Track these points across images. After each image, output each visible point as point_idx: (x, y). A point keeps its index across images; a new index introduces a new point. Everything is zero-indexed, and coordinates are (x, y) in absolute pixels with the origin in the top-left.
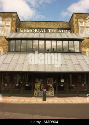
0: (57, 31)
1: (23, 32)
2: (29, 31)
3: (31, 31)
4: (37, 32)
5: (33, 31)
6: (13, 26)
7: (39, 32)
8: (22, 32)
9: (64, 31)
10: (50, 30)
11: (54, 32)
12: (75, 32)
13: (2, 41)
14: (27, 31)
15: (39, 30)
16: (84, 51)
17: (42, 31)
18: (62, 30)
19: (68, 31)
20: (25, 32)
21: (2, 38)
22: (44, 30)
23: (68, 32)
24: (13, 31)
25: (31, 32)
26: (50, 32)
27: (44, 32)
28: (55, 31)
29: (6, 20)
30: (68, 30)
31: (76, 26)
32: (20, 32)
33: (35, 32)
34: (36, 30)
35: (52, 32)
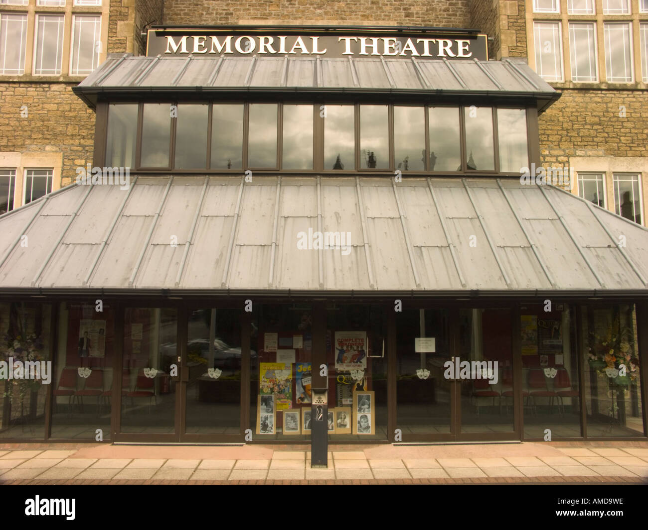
0: (391, 50)
1: (184, 50)
2: (219, 49)
3: (233, 47)
4: (272, 51)
5: (245, 45)
6: (124, 17)
7: (282, 50)
8: (178, 54)
9: (434, 49)
10: (348, 39)
11: (375, 52)
12: (504, 51)
13: (54, 107)
14: (209, 44)
15: (283, 39)
16: (555, 166)
17: (302, 46)
18: (426, 42)
19: (460, 48)
20: (196, 50)
21: (54, 87)
22: (315, 39)
23: (461, 54)
24: (122, 43)
25: (236, 54)
26: (348, 50)
28: (381, 48)
30: (460, 42)
31: (509, 13)
32: (168, 51)
33: (262, 51)
34: (262, 39)
35: (363, 51)
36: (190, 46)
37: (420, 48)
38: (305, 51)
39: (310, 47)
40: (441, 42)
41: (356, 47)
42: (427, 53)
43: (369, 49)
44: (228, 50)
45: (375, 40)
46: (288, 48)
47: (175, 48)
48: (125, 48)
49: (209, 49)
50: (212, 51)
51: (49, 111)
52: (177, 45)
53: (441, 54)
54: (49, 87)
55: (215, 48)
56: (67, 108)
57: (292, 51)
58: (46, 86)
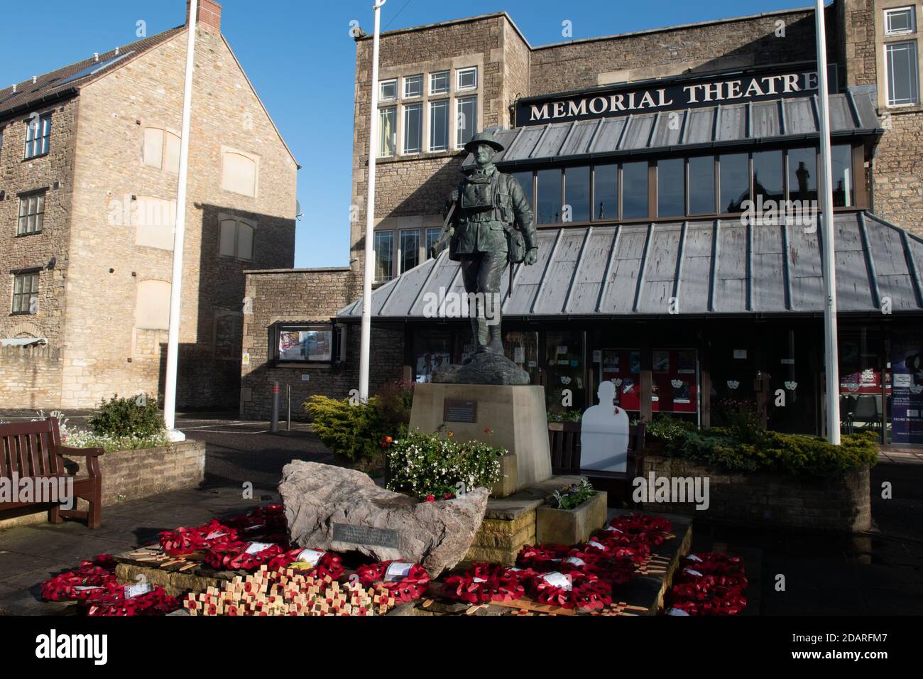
0: (735, 93)
1: (546, 117)
2: (576, 112)
3: (588, 109)
4: (622, 108)
5: (598, 105)
6: (495, 95)
7: (632, 106)
8: (542, 121)
9: (779, 85)
10: (693, 89)
11: (719, 97)
12: (851, 81)
14: (566, 109)
15: (632, 96)
16: (904, 194)
17: (650, 100)
18: (771, 80)
20: (556, 115)
21: (445, 161)
22: (662, 92)
24: (494, 118)
25: (590, 116)
26: (693, 99)
27: (662, 103)
28: (725, 93)
29: (455, 65)
31: (856, 40)
32: (532, 119)
33: (613, 109)
34: (613, 98)
35: (708, 98)
36: (551, 112)
37: (765, 87)
38: (652, 104)
39: (656, 100)
40: (787, 78)
41: (700, 94)
42: (772, 91)
43: (713, 95)
44: (584, 112)
45: (719, 86)
46: (637, 103)
47: (538, 116)
48: (497, 122)
49: (568, 113)
50: (570, 114)
51: (441, 181)
52: (540, 112)
53: (787, 89)
54: (441, 161)
55: (572, 112)
56: (455, 177)
57: (641, 106)
58: (439, 160)
